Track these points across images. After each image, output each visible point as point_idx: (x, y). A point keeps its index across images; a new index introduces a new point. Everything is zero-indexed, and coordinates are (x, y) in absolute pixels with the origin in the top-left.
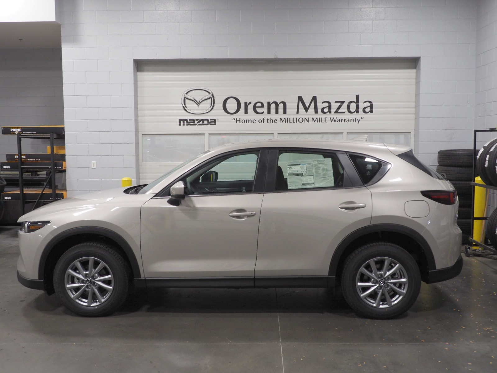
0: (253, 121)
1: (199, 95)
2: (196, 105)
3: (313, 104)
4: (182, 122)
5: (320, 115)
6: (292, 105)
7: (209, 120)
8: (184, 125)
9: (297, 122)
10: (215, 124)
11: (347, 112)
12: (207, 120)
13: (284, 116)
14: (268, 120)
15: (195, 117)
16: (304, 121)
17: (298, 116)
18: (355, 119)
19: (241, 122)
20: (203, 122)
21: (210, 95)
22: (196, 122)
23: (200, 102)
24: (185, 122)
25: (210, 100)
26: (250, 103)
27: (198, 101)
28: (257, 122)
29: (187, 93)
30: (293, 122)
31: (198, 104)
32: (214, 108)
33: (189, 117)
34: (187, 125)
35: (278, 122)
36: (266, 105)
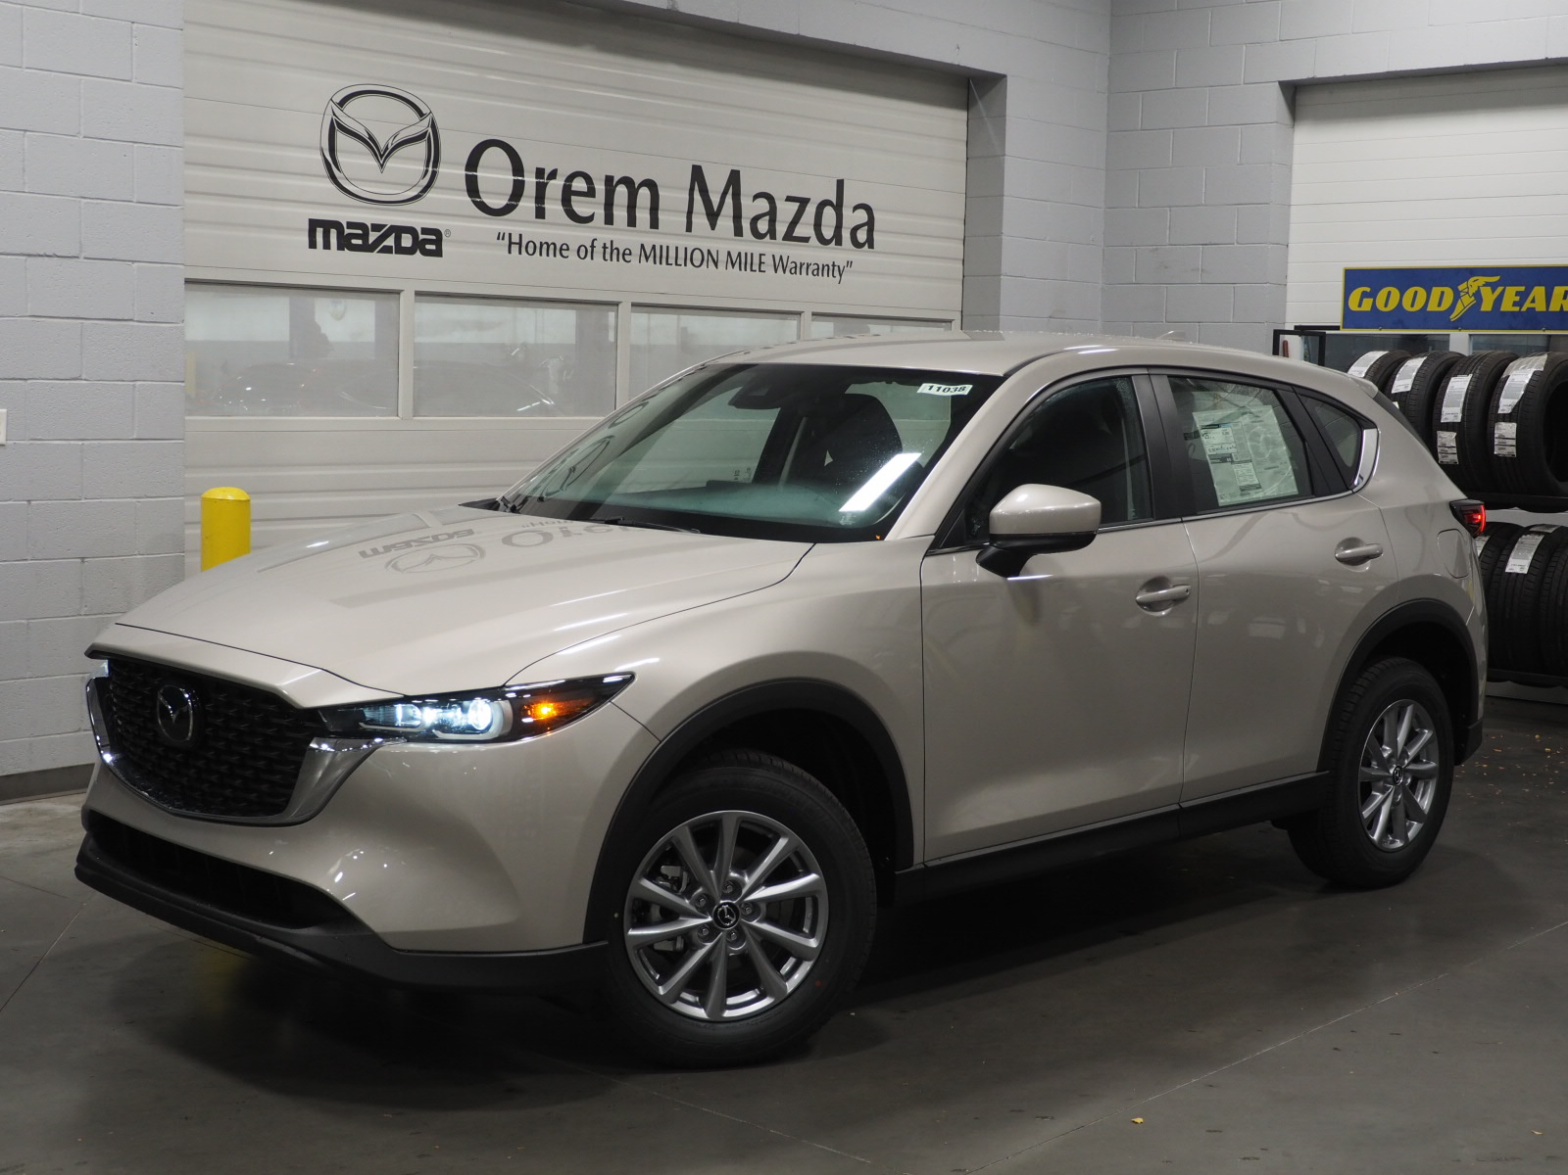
0: (562, 250)
1: (384, 119)
2: (373, 162)
3: (729, 200)
4: (320, 232)
5: (748, 245)
6: (674, 196)
7: (419, 232)
8: (327, 246)
9: (685, 265)
10: (438, 253)
11: (814, 240)
12: (411, 231)
13: (651, 239)
14: (605, 247)
15: (369, 216)
16: (705, 263)
17: (691, 243)
18: (834, 265)
19: (523, 249)
20: (398, 240)
21: (423, 126)
22: (373, 236)
23: (387, 148)
24: (333, 233)
25: (422, 147)
26: (553, 175)
27: (382, 146)
28: (572, 255)
29: (342, 103)
30: (676, 264)
31: (382, 156)
32: (438, 182)
33: (347, 213)
34: (340, 247)
35: (634, 259)
36: (600, 188)
